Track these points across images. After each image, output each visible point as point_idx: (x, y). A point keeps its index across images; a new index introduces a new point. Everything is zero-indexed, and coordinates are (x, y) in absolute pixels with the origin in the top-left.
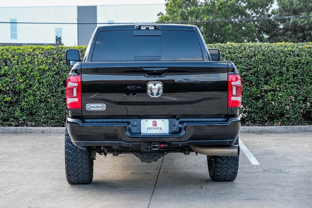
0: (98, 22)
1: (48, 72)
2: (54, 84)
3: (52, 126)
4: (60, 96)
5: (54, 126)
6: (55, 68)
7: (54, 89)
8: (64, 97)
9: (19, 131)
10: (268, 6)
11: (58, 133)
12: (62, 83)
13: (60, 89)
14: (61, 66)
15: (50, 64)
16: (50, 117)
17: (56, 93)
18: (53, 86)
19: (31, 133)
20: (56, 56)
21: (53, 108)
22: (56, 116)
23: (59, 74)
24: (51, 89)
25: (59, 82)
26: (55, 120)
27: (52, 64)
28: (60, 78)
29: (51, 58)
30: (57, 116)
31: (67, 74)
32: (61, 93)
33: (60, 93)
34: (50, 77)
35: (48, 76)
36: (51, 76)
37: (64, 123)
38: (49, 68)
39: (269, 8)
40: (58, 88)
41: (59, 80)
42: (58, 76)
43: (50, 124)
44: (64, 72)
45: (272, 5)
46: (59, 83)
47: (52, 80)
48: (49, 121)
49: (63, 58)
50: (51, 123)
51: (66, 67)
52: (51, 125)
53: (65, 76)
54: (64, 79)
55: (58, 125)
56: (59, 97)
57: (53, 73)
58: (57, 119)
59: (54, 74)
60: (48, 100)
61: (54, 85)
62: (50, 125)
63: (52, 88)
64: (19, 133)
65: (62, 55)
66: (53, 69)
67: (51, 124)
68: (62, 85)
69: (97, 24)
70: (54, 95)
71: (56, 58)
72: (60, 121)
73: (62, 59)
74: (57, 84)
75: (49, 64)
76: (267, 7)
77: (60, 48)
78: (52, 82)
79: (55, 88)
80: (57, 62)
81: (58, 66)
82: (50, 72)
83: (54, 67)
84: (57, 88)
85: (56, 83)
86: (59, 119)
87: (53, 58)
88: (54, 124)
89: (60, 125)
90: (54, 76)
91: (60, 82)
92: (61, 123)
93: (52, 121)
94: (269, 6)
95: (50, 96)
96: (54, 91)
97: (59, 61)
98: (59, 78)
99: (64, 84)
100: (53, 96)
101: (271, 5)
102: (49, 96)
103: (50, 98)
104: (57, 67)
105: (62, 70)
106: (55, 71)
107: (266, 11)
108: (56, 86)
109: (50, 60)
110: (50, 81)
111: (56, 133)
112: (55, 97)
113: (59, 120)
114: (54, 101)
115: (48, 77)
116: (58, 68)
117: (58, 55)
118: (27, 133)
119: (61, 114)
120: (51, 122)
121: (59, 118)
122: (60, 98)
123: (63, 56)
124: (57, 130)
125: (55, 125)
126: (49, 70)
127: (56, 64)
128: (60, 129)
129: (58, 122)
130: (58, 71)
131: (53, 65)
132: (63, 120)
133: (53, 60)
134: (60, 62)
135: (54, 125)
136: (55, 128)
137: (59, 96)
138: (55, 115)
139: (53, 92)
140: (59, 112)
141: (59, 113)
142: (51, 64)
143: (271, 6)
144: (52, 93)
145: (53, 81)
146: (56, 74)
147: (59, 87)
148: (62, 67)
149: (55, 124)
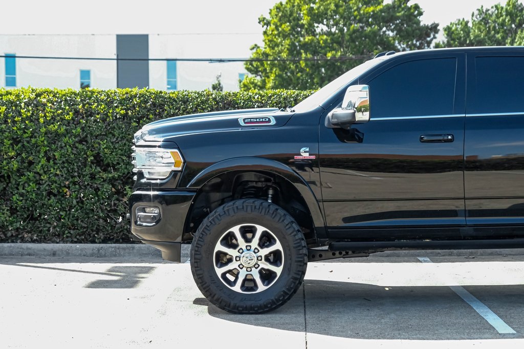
0: (150, 58)
1: (66, 137)
2: (77, 160)
3: (72, 242)
4: (88, 184)
5: (76, 242)
6: (79, 129)
7: (76, 170)
8: (96, 185)
9: (7, 252)
10: (429, 37)
11: (84, 255)
12: (92, 158)
13: (87, 171)
14: (89, 127)
15: (69, 123)
16: (68, 225)
17: (79, 177)
18: (74, 164)
19: (29, 255)
20: (80, 107)
21: (75, 206)
22: (79, 222)
23: (87, 142)
24: (71, 171)
25: (85, 157)
26: (77, 229)
27: (73, 123)
28: (88, 149)
29: (71, 111)
30: (82, 221)
31: (101, 142)
32: (89, 177)
33: (87, 177)
34: (68, 147)
35: (66, 146)
36: (70, 146)
37: (96, 235)
38: (66, 130)
39: (432, 40)
40: (85, 169)
41: (86, 153)
42: (83, 145)
43: (67, 237)
44: (96, 138)
45: (437, 35)
46: (86, 159)
47: (73, 154)
48: (66, 232)
49: (93, 111)
50: (69, 235)
51: (99, 128)
52: (70, 239)
53: (97, 145)
54: (96, 152)
55: (83, 240)
56: (85, 186)
57: (74, 139)
58: (82, 227)
59: (77, 142)
60: (65, 191)
61: (77, 163)
62: (67, 240)
63: (73, 169)
64: (5, 255)
65: (92, 105)
66: (74, 131)
67: (71, 237)
68: (92, 162)
69: (148, 60)
70: (77, 182)
71: (81, 111)
72: (87, 231)
73: (91, 112)
74: (83, 161)
75: (66, 123)
76: (429, 39)
77: (89, 93)
78: (72, 156)
79: (78, 169)
80: (83, 118)
81: (84, 125)
82: (69, 138)
83: (76, 127)
84: (82, 169)
85: (80, 159)
86: (85, 228)
87: (74, 110)
88: (76, 237)
89: (87, 240)
90: (77, 145)
91: (88, 156)
92: (90, 235)
93: (72, 232)
94: (432, 36)
95: (69, 184)
96: (76, 174)
97: (87, 117)
98: (85, 148)
99: (95, 161)
100: (74, 183)
101: (434, 35)
102: (67, 183)
103: (69, 188)
104: (83, 129)
105: (91, 134)
106: (79, 135)
107: (426, 45)
108: (80, 164)
109: (68, 114)
110: (69, 155)
111: (80, 255)
112: (77, 186)
113: (85, 230)
114: (76, 193)
115: (65, 148)
116: (83, 131)
117: (84, 106)
118: (22, 255)
119: (89, 218)
120: (69, 233)
121: (86, 226)
122: (88, 187)
123: (93, 107)
124: (82, 250)
125: (78, 239)
126: (68, 133)
127: (80, 123)
128: (86, 247)
129: (83, 233)
130: (84, 136)
131: (76, 125)
132: (93, 231)
133: (74, 114)
134: (89, 118)
135: (76, 240)
136: (78, 246)
137: (86, 183)
138: (77, 220)
139: (75, 177)
140: (86, 214)
141: (86, 216)
142: (71, 122)
143: (435, 37)
144: (72, 178)
145: (75, 154)
146: (80, 142)
147: (85, 166)
148: (91, 128)
149: (78, 237)
